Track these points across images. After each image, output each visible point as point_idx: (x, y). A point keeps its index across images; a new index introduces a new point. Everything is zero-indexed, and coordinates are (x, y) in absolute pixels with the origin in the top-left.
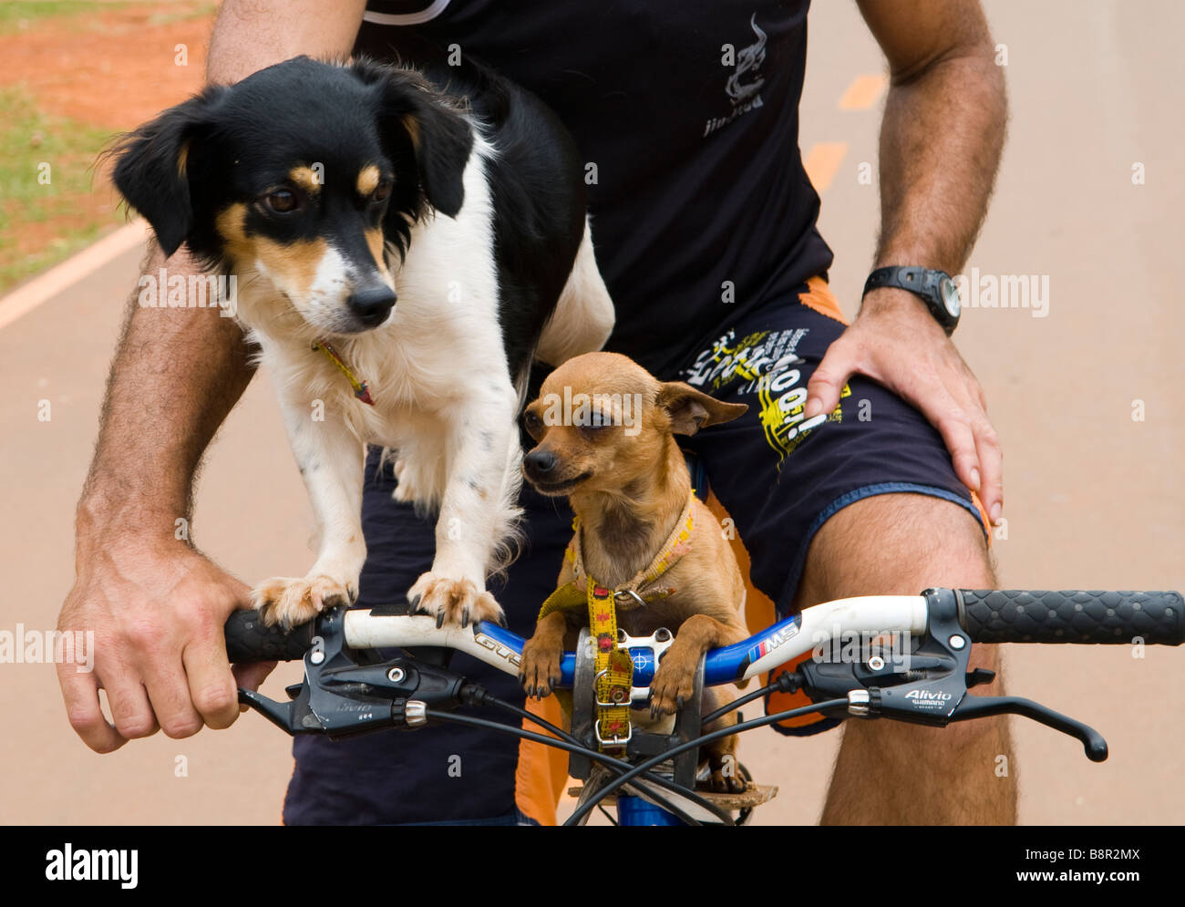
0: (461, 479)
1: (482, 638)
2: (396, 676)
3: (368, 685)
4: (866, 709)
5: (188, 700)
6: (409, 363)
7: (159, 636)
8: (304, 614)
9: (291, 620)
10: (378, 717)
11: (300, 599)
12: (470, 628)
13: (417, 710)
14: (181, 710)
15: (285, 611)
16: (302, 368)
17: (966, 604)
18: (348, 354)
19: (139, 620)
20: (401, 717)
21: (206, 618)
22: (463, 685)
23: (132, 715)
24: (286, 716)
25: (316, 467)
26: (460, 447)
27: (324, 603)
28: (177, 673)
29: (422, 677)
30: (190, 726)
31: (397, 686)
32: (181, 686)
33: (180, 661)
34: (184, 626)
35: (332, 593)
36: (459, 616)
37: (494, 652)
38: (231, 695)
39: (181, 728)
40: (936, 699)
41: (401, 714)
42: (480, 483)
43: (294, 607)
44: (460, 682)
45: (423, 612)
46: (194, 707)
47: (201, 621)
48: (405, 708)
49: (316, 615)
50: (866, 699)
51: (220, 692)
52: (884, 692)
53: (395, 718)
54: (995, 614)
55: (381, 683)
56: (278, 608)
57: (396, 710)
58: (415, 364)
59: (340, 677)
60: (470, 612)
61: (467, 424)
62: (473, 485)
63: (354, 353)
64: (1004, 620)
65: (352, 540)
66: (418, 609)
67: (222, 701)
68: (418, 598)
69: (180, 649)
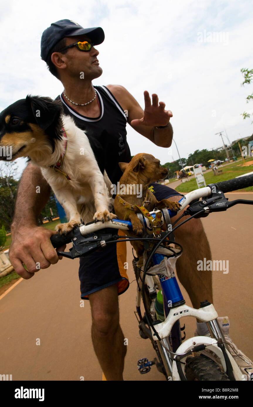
0: (97, 192)
1: (114, 222)
2: (96, 238)
3: (89, 241)
4: (209, 210)
5: (44, 258)
6: (78, 168)
7: (33, 244)
8: (69, 229)
9: (66, 231)
10: (94, 247)
11: (68, 226)
12: (110, 221)
13: (103, 242)
14: (43, 261)
15: (64, 229)
16: (54, 177)
17: (218, 185)
18: (64, 170)
19: (27, 241)
20: (100, 246)
21: (44, 236)
22: (112, 236)
23: (31, 266)
24: (70, 255)
25: (65, 202)
26: (95, 186)
27: (74, 225)
28: (40, 252)
29: (102, 236)
30: (46, 264)
31: (96, 240)
32: (42, 255)
33: (40, 250)
34: (39, 239)
35: (75, 223)
36: (107, 219)
37: (118, 224)
38: (55, 253)
39: (44, 265)
40: (223, 204)
41: (99, 245)
42: (102, 192)
43: (66, 228)
44: (111, 235)
45: (98, 221)
46: (46, 259)
47: (43, 237)
48: (100, 243)
49: (72, 229)
50: (208, 208)
51: (52, 253)
52: (211, 206)
53: (98, 246)
54: (224, 185)
55: (93, 240)
56: (62, 229)
57: (98, 244)
58: (80, 168)
59: (82, 241)
60: (109, 217)
61: (95, 181)
62: (100, 193)
63: (66, 169)
64: (226, 186)
65: (77, 214)
66: (97, 221)
67: (53, 255)
68: (96, 218)
69: (39, 245)
